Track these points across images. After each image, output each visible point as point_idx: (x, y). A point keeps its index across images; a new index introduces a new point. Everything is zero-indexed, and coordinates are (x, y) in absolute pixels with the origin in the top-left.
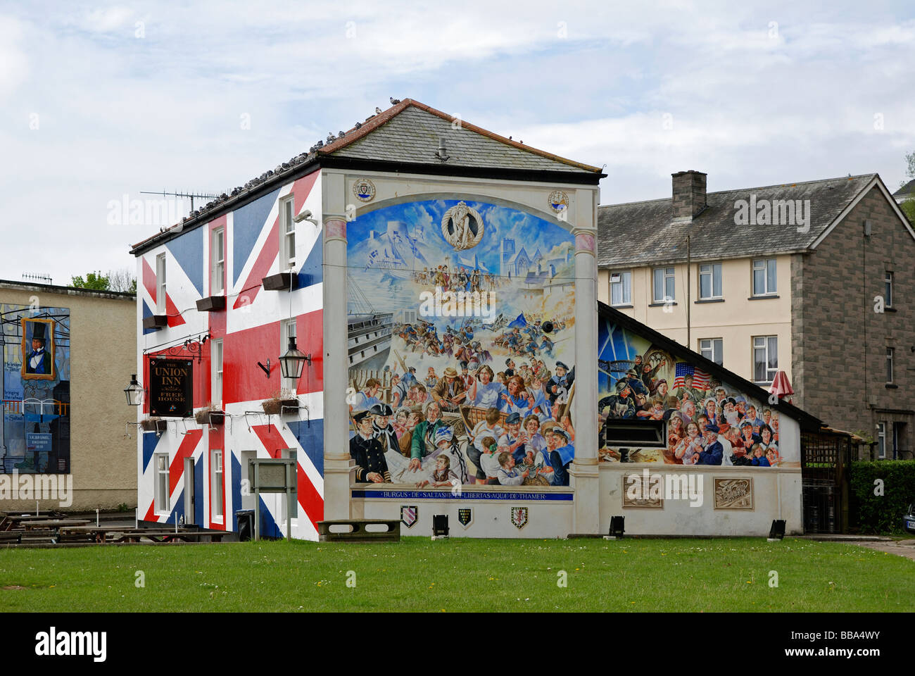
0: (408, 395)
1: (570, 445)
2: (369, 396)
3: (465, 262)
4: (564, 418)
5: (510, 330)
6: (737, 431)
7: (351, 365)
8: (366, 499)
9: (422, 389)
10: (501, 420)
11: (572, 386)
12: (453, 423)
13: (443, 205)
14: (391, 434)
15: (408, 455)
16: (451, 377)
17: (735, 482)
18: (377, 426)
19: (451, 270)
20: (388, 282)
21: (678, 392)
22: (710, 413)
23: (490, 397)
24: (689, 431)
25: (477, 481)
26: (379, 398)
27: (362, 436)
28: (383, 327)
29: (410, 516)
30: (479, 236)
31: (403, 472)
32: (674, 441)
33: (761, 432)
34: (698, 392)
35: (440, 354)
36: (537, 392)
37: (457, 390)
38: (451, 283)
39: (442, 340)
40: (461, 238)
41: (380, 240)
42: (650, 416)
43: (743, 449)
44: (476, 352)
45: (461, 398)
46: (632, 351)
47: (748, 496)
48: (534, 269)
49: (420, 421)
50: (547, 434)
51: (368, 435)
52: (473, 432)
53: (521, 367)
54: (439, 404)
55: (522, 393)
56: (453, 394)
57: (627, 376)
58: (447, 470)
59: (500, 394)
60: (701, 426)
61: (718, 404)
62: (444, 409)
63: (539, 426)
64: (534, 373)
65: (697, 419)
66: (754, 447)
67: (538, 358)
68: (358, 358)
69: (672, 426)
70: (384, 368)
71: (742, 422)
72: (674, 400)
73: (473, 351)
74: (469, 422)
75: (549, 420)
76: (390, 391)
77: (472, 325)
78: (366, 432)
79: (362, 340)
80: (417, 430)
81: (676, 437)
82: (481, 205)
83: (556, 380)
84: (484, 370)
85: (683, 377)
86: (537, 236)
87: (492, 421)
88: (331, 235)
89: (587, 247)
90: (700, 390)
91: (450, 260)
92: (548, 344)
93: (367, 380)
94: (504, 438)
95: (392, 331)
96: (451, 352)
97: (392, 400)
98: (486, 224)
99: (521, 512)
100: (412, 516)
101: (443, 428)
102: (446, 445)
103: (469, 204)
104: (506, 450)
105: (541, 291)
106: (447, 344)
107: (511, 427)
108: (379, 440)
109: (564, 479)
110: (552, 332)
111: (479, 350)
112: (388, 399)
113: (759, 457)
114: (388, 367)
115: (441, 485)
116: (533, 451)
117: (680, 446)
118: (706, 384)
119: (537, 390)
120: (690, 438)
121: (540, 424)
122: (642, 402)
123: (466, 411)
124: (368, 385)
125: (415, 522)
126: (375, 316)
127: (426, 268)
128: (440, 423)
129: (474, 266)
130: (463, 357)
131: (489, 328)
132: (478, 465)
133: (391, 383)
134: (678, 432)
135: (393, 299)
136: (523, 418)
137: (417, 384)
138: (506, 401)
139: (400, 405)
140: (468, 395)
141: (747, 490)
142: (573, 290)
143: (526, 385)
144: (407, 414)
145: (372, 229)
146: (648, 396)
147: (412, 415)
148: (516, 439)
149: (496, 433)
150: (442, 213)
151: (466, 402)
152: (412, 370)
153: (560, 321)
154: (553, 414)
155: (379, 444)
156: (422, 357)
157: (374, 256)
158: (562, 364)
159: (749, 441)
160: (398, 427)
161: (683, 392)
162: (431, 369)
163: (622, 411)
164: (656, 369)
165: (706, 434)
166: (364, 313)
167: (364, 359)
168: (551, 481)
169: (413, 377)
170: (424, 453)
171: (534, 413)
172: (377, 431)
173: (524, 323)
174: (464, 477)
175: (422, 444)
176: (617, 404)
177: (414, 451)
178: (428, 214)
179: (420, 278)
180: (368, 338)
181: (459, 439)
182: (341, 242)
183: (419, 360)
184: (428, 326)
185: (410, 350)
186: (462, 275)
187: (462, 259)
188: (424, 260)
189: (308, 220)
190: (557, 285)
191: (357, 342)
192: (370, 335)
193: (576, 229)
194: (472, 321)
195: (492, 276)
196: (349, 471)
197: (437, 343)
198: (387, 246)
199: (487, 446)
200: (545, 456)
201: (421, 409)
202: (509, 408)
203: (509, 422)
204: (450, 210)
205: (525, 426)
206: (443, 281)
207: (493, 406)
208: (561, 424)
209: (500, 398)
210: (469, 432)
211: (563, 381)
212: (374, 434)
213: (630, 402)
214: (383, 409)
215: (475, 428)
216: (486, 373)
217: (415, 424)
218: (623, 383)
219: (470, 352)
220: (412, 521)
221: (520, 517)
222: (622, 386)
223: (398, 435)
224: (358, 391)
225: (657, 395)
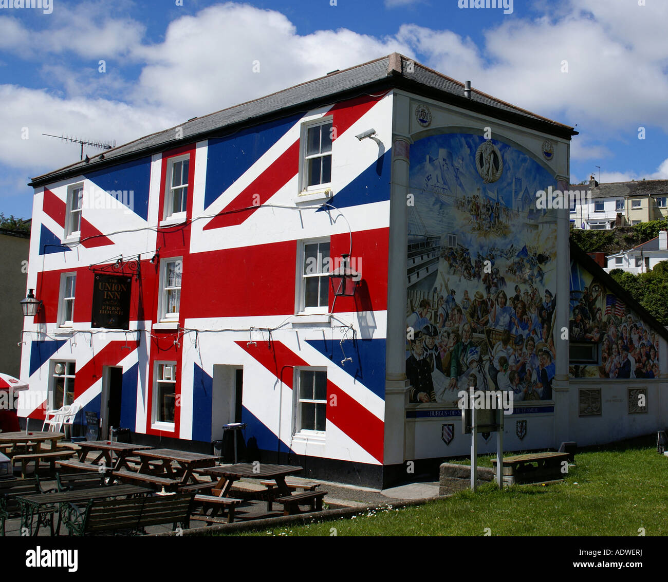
0: (450, 316)
1: (552, 364)
2: (422, 317)
3: (491, 194)
4: (549, 339)
5: (517, 259)
6: (638, 350)
7: (408, 285)
8: (417, 419)
9: (459, 311)
10: (511, 341)
11: (554, 311)
12: (480, 344)
14: (437, 354)
15: (448, 375)
16: (479, 300)
17: (639, 392)
18: (426, 346)
19: (481, 201)
20: (437, 206)
21: (608, 318)
22: (624, 334)
23: (504, 319)
24: (613, 350)
26: (429, 319)
27: (415, 356)
28: (434, 249)
29: (449, 434)
30: (499, 172)
31: (445, 390)
32: (605, 359)
33: (650, 351)
35: (472, 279)
36: (533, 316)
37: (483, 313)
38: (481, 212)
39: (474, 265)
40: (488, 172)
41: (433, 165)
42: (592, 338)
43: (641, 365)
45: (486, 320)
46: (582, 282)
48: (533, 207)
49: (458, 341)
50: (540, 353)
51: (420, 355)
52: (493, 352)
53: (524, 294)
54: (471, 324)
55: (525, 317)
56: (480, 317)
57: (579, 304)
59: (511, 317)
60: (619, 346)
61: (628, 328)
62: (474, 330)
63: (534, 346)
64: (532, 299)
65: (618, 341)
66: (646, 363)
68: (414, 279)
69: (604, 346)
70: (433, 290)
71: (641, 343)
72: (605, 325)
73: (494, 276)
74: (490, 341)
75: (540, 341)
76: (437, 312)
77: (494, 253)
78: (418, 353)
79: (418, 261)
80: (454, 350)
81: (606, 355)
82: (501, 144)
83: (545, 307)
84: (501, 295)
85: (610, 306)
86: (535, 178)
87: (506, 342)
88: (399, 155)
90: (619, 317)
91: (481, 191)
92: (541, 274)
93: (421, 300)
94: (513, 357)
95: (439, 253)
96: (480, 277)
97: (438, 321)
99: (522, 424)
100: (450, 433)
101: (473, 348)
102: (475, 364)
104: (514, 369)
105: (536, 227)
106: (477, 269)
107: (517, 347)
108: (428, 360)
109: (548, 394)
110: (543, 264)
111: (498, 276)
112: (435, 320)
113: (649, 370)
114: (436, 288)
116: (530, 369)
117: (608, 363)
118: (622, 312)
119: (533, 314)
120: (613, 356)
121: (536, 345)
122: (588, 326)
123: (489, 332)
124: (421, 306)
125: (452, 439)
126: (428, 238)
127: (465, 197)
128: (471, 344)
129: (496, 199)
130: (487, 281)
131: (505, 256)
132: (495, 383)
133: (438, 304)
134: (607, 351)
135: (441, 223)
136: (525, 339)
137: (456, 306)
138: (514, 323)
139: (444, 326)
140: (490, 317)
142: (556, 228)
143: (527, 310)
144: (449, 334)
145: (428, 154)
146: (591, 321)
147: (452, 336)
148: (520, 358)
149: (508, 354)
150: (476, 147)
151: (488, 325)
152: (453, 292)
153: (548, 253)
154: (543, 336)
156: (460, 281)
157: (429, 180)
158: (549, 292)
159: (644, 358)
160: (442, 347)
161: (610, 318)
162: (466, 292)
163: (576, 334)
164: (596, 299)
165: (622, 353)
166: (420, 234)
167: (419, 279)
168: (541, 396)
169: (453, 299)
170: (459, 373)
171: (531, 335)
172: (427, 351)
173: (527, 255)
175: (459, 365)
176: (574, 327)
177: (453, 370)
178: (467, 146)
179: (460, 205)
180: (422, 259)
181: (483, 359)
182: (405, 163)
183: (458, 282)
184: (465, 251)
185: (452, 273)
186: (488, 206)
187: (488, 191)
188: (463, 188)
189: (372, 138)
190: (546, 222)
191: (414, 262)
192: (424, 257)
193: (558, 176)
194: (494, 249)
195: (507, 209)
196: (405, 391)
197: (470, 268)
198: (438, 172)
199: (502, 365)
200: (538, 374)
201: (458, 331)
202: (517, 331)
203: (516, 344)
204: (481, 145)
205: (526, 346)
206: (476, 210)
207: (506, 328)
208: (548, 345)
209: (510, 321)
210: (491, 353)
211: (549, 307)
212: (425, 355)
213: (581, 326)
214: (431, 330)
215: (495, 348)
216: (502, 298)
217: (454, 344)
218: (577, 310)
219: (492, 277)
220: (450, 439)
221: (521, 429)
222: (577, 313)
223: (441, 356)
224: (413, 311)
225: (596, 321)
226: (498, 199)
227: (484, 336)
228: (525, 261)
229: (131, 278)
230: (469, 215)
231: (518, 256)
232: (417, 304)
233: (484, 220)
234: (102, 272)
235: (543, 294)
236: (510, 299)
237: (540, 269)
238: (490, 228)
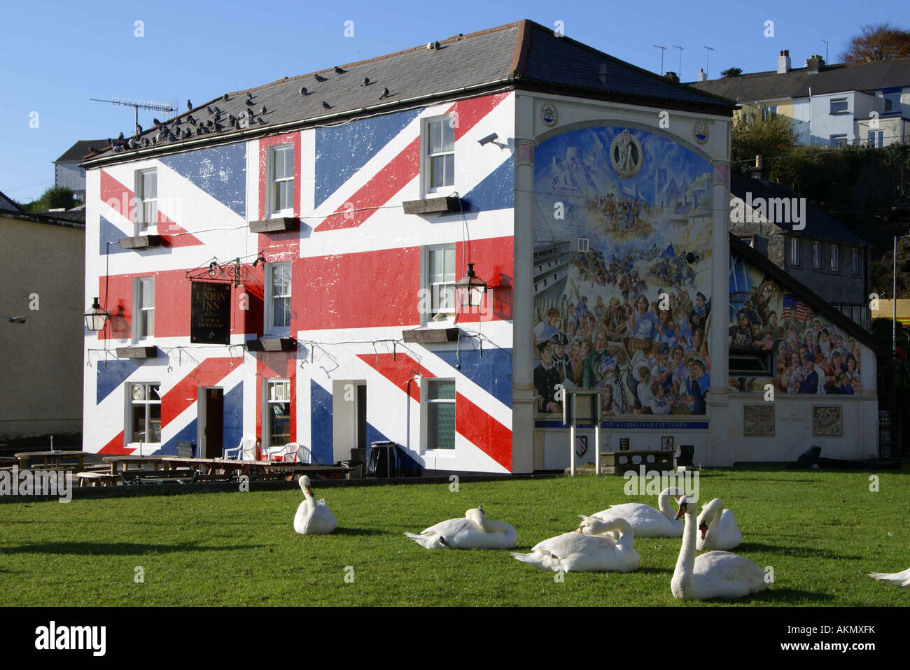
0: (581, 325)
1: (706, 375)
2: (550, 325)
3: (628, 190)
4: (702, 348)
5: (660, 260)
6: (829, 361)
7: (535, 293)
8: (547, 429)
9: (592, 318)
10: (653, 350)
11: (709, 317)
12: (616, 353)
13: (611, 131)
14: (567, 363)
15: (581, 385)
16: (615, 306)
17: (829, 410)
18: (556, 355)
19: (617, 199)
21: (785, 323)
22: (809, 342)
23: (645, 326)
24: (793, 360)
25: (635, 410)
26: (557, 327)
27: (543, 365)
28: (562, 255)
29: (582, 446)
30: (639, 165)
32: (781, 371)
33: (847, 362)
34: (800, 323)
35: (606, 284)
36: (681, 322)
37: (620, 320)
38: (616, 211)
39: (608, 269)
40: (625, 166)
41: (560, 166)
42: (762, 346)
43: (833, 377)
44: (635, 281)
45: (623, 328)
46: (750, 282)
47: (839, 423)
48: (681, 200)
49: (590, 351)
50: (690, 363)
51: (548, 365)
52: (632, 362)
53: (670, 298)
54: (605, 332)
55: (671, 323)
56: (617, 324)
57: (745, 307)
58: (611, 400)
59: (653, 324)
60: (801, 355)
61: (815, 334)
62: (609, 339)
63: (683, 356)
64: (680, 304)
65: (799, 349)
66: (841, 376)
67: (683, 289)
68: (541, 287)
69: (780, 356)
70: (562, 297)
71: (833, 352)
72: (782, 331)
73: (633, 280)
74: (628, 350)
75: (690, 350)
76: (567, 320)
77: (632, 255)
78: (547, 362)
79: (545, 268)
80: (587, 359)
81: (782, 366)
82: (641, 134)
83: (697, 311)
84: (641, 300)
85: (788, 308)
86: (683, 168)
87: (647, 351)
88: (522, 160)
89: (723, 179)
90: (801, 321)
91: (616, 188)
92: (691, 275)
93: (550, 307)
94: (656, 367)
95: (569, 259)
96: (616, 281)
97: (568, 330)
98: (645, 153)
99: (668, 440)
101: (609, 358)
102: (610, 375)
103: (632, 132)
104: (657, 380)
105: (685, 222)
107: (662, 357)
108: (558, 369)
109: (701, 408)
110: (695, 263)
112: (565, 329)
113: (845, 385)
114: (565, 296)
115: (606, 415)
116: (678, 381)
117: (785, 375)
118: (806, 315)
119: (682, 320)
120: (793, 367)
121: (685, 353)
122: (757, 332)
123: (627, 341)
124: (549, 315)
125: (585, 451)
126: (556, 244)
127: (597, 196)
128: (606, 353)
129: (634, 195)
130: (625, 286)
131: (645, 258)
132: (635, 394)
133: (567, 312)
134: (784, 362)
135: (570, 227)
136: (671, 348)
137: (589, 313)
138: (658, 331)
139: (574, 334)
140: (628, 324)
141: (838, 417)
142: (711, 221)
143: (673, 315)
144: (580, 343)
145: (554, 155)
146: (761, 327)
147: (584, 345)
148: (665, 369)
149: (649, 364)
150: (611, 140)
151: (626, 332)
152: (585, 299)
153: (700, 251)
154: (694, 344)
155: (557, 374)
156: (592, 286)
157: (556, 182)
158: (702, 295)
159: (838, 370)
160: (573, 356)
161: (789, 323)
162: (600, 298)
163: (741, 342)
164: (768, 300)
165: (806, 364)
166: (546, 240)
167: (546, 288)
168: (692, 410)
169: (585, 307)
170: (593, 382)
171: (679, 343)
172: (556, 360)
173: (673, 254)
174: (625, 406)
175: (592, 376)
176: (737, 334)
177: (585, 380)
178: (599, 141)
179: (592, 205)
180: (550, 266)
181: (620, 369)
182: (529, 167)
183: (590, 289)
184: (597, 254)
185: (583, 278)
186: (625, 204)
187: (626, 188)
188: (595, 187)
189: (495, 143)
190: (699, 216)
191: (541, 270)
192: (551, 264)
193: (714, 161)
194: (632, 250)
195: (648, 206)
196: (533, 401)
197: (604, 272)
198: (567, 173)
199: (643, 376)
200: (688, 387)
201: (591, 339)
202: (660, 338)
203: (660, 352)
204: (617, 137)
205: (673, 355)
206: (611, 210)
207: (648, 336)
208: (700, 354)
209: (653, 328)
210: (629, 362)
211: (702, 311)
212: (554, 364)
213: (748, 332)
214: (561, 339)
215: (634, 358)
216: (642, 303)
217: (586, 353)
218: (743, 314)
219: (630, 281)
220: (583, 451)
221: (667, 445)
222: (741, 317)
223: (572, 365)
224: (541, 320)
225: (768, 326)
226: (637, 195)
227: (620, 345)
228: (670, 261)
229: (230, 285)
230: (602, 216)
231: (661, 257)
232: (544, 312)
233: (620, 219)
234: (199, 280)
235: (693, 297)
236: (652, 304)
237: (691, 269)
238: (627, 227)
